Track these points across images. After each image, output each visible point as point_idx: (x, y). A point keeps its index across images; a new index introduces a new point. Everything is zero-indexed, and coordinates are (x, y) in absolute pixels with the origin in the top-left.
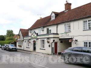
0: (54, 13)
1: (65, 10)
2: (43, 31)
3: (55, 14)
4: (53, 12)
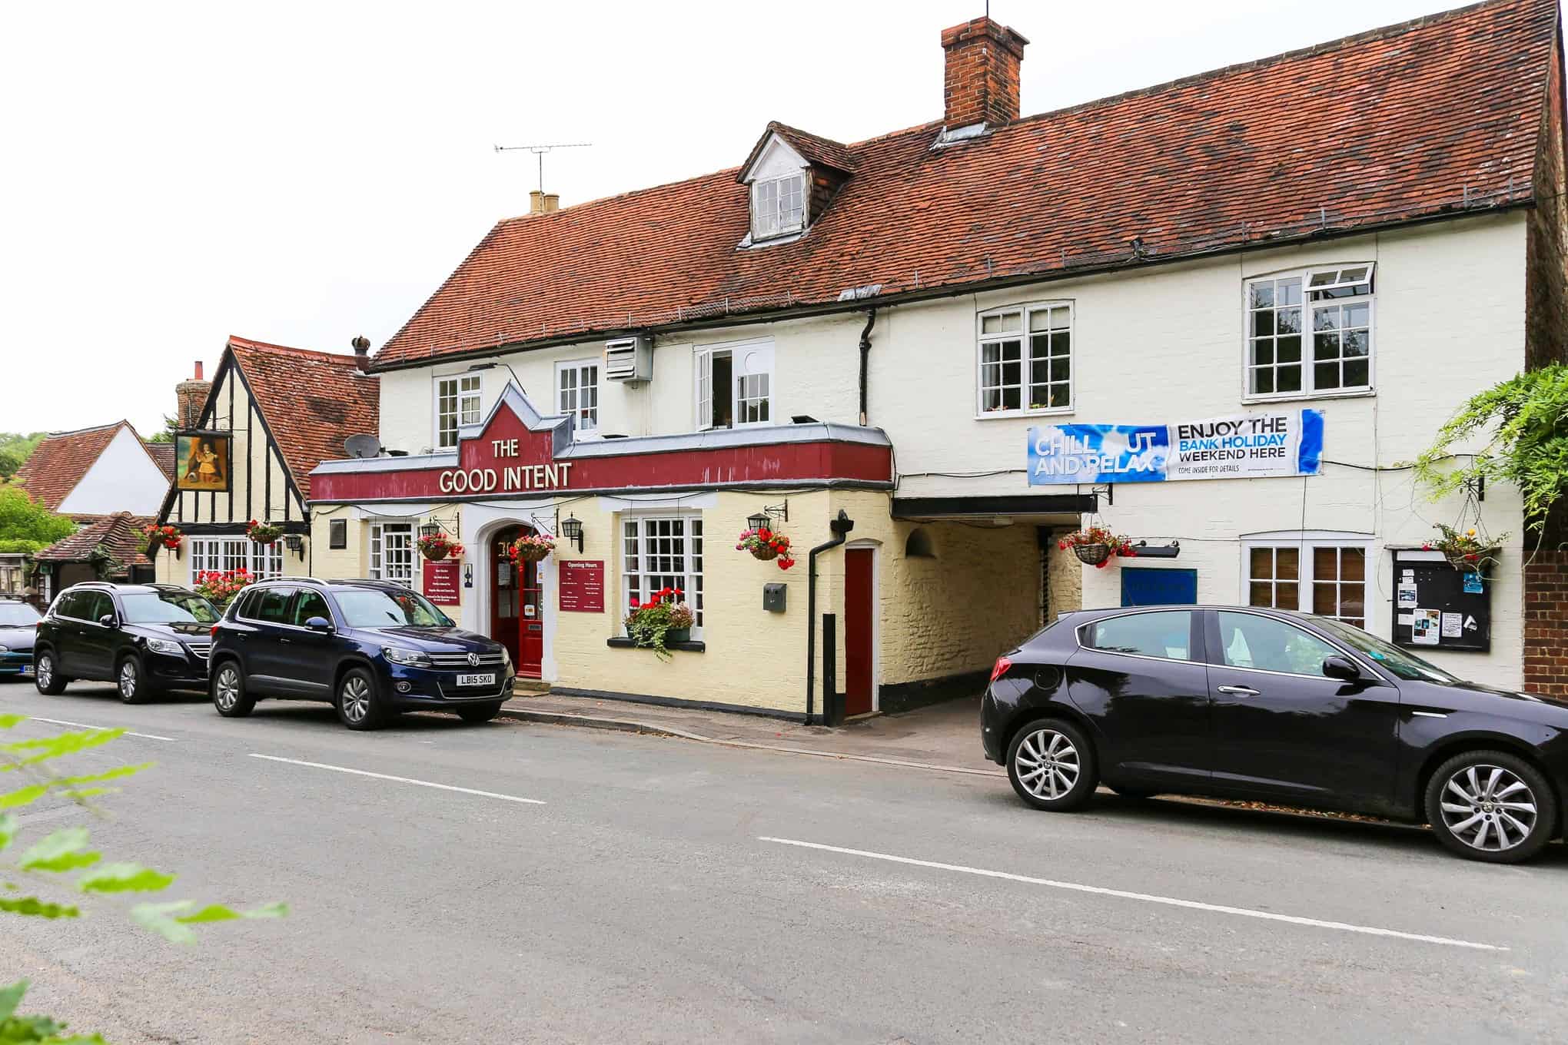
0: (800, 141)
1: (952, 122)
2: (637, 384)
3: (816, 167)
4: (776, 128)
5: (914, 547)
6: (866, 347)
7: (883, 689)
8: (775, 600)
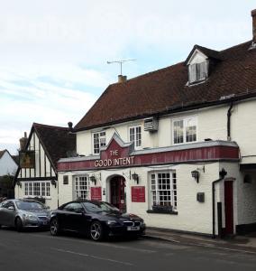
2: (153, 132)
3: (210, 58)
4: (196, 47)
5: (246, 180)
6: (229, 115)
7: (237, 226)
8: (201, 198)
